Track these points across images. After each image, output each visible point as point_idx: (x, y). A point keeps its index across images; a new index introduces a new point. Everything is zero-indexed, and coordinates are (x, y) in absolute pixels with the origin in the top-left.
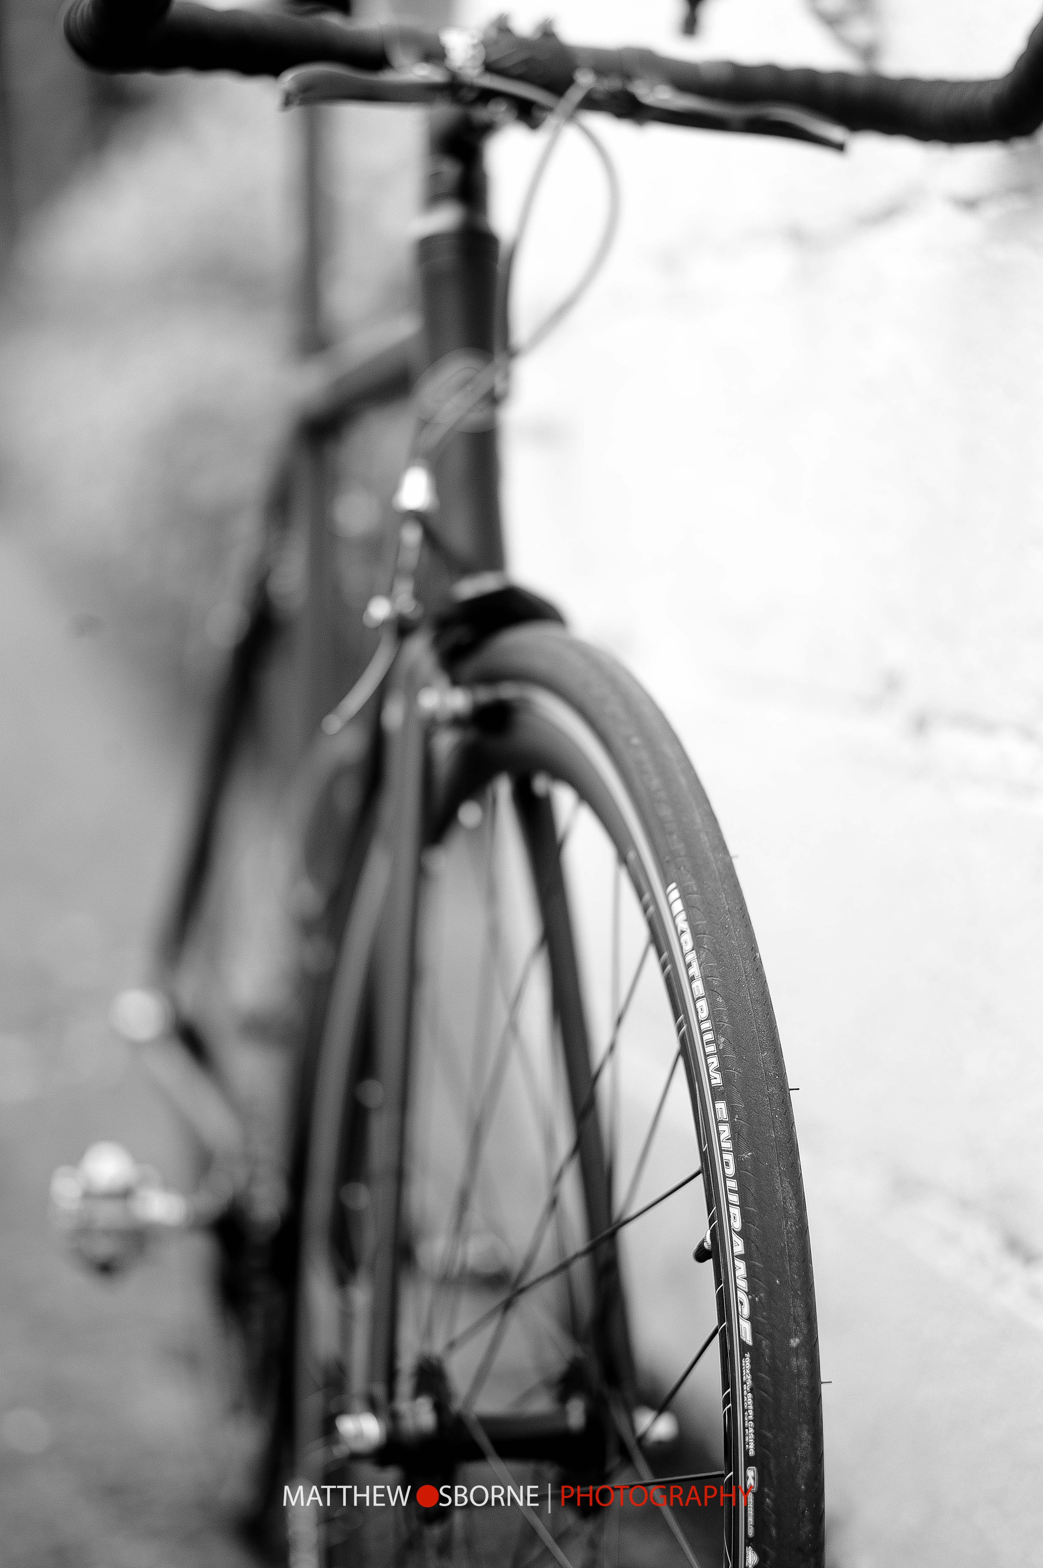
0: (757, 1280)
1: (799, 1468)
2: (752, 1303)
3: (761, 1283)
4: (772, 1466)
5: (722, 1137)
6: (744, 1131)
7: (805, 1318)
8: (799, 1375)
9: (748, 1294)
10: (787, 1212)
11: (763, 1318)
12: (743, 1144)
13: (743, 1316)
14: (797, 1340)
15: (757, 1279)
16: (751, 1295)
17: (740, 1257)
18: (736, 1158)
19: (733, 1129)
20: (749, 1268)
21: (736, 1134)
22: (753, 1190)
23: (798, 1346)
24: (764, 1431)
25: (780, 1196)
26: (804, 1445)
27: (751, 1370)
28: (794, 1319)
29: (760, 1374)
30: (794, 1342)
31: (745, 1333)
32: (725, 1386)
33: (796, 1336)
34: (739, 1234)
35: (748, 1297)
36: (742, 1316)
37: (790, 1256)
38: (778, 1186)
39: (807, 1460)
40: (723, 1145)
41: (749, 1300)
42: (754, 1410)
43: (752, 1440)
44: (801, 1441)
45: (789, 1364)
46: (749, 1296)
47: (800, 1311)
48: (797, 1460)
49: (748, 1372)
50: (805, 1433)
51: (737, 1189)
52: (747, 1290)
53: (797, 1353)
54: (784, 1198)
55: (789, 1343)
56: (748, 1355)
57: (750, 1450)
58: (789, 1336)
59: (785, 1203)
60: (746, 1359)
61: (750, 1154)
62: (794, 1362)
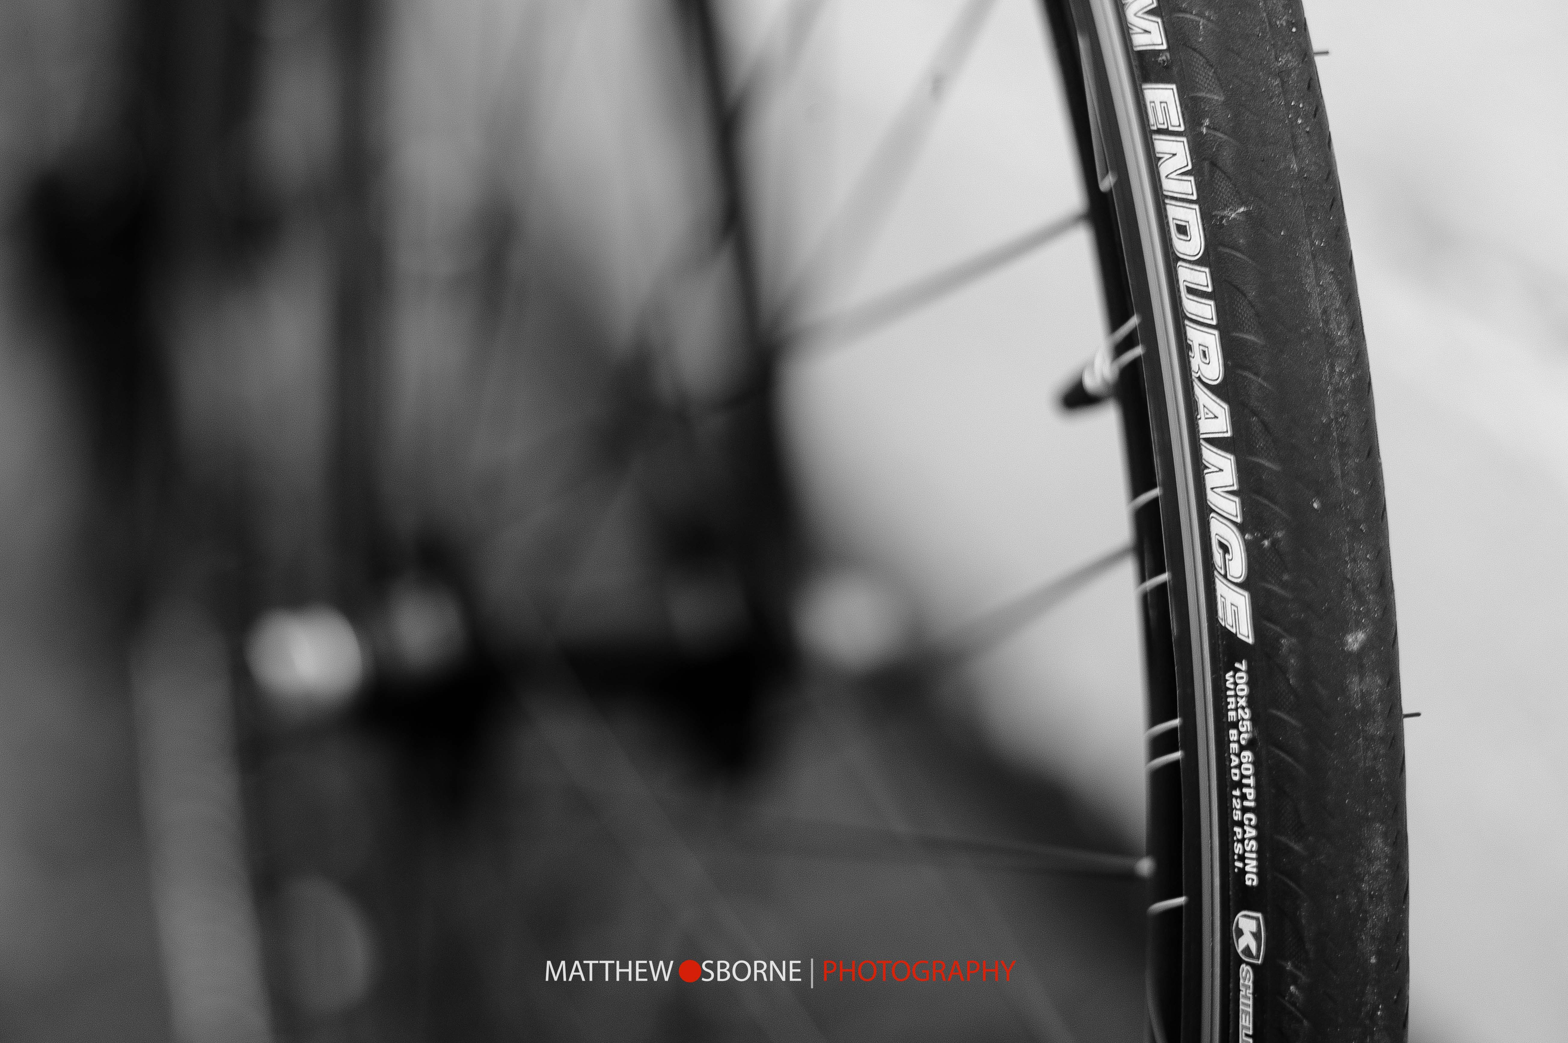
0: (1266, 502)
1: (1365, 920)
2: (1252, 551)
3: (1277, 509)
4: (1304, 913)
5: (1165, 169)
6: (1227, 157)
7: (1375, 585)
8: (1366, 714)
9: (1242, 528)
10: (1332, 343)
11: (1284, 585)
12: (1224, 187)
13: (1229, 577)
14: (1361, 636)
15: (1266, 497)
16: (1252, 534)
17: (1217, 443)
18: (1206, 217)
19: (1198, 149)
20: (1243, 470)
21: (1206, 164)
22: (1252, 294)
23: (1363, 648)
24: (1283, 839)
25: (1315, 306)
26: (1376, 867)
27: (1251, 700)
28: (1354, 589)
29: (1274, 712)
30: (1355, 640)
31: (1235, 614)
32: (1158, 712)
33: (1358, 626)
34: (1215, 390)
35: (1244, 537)
36: (1225, 576)
37: (1343, 445)
38: (1309, 283)
39: (1382, 900)
40: (1170, 186)
41: (1245, 541)
42: (1258, 788)
43: (1254, 856)
44: (1370, 861)
45: (1343, 689)
46: (1246, 536)
47: (1364, 569)
48: (1361, 903)
49: (1242, 702)
50: (1379, 842)
51: (1210, 289)
52: (1239, 520)
53: (1361, 666)
54: (1325, 312)
55: (1343, 644)
56: (1243, 666)
57: (1247, 876)
58: (1345, 629)
59: (1327, 322)
60: (1239, 675)
61: (1242, 210)
62: (1355, 685)
